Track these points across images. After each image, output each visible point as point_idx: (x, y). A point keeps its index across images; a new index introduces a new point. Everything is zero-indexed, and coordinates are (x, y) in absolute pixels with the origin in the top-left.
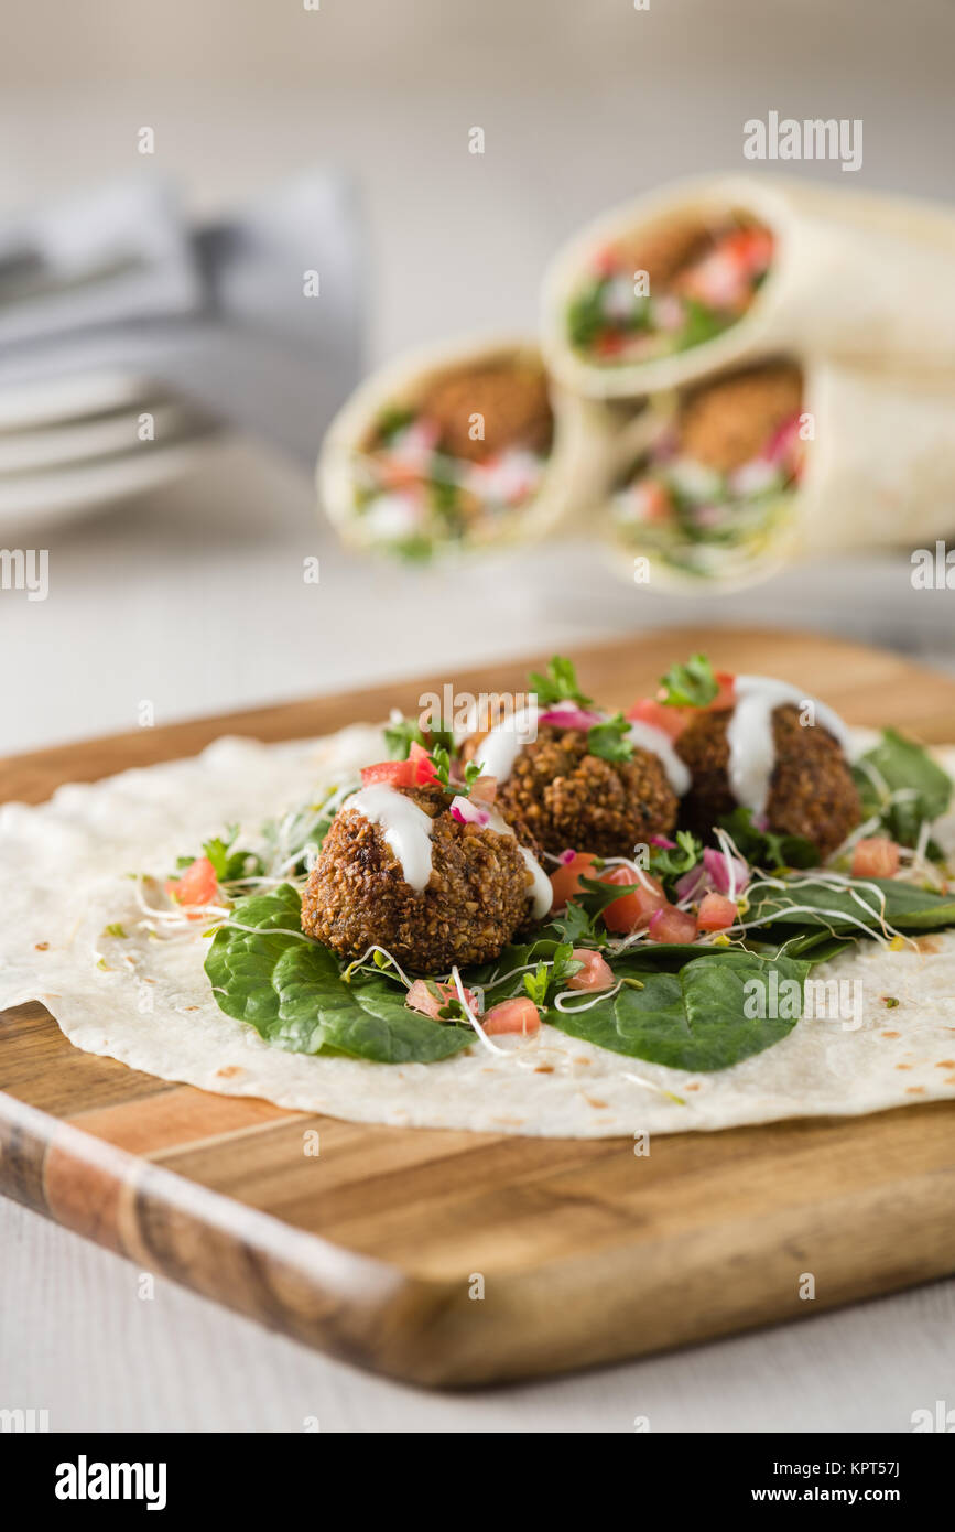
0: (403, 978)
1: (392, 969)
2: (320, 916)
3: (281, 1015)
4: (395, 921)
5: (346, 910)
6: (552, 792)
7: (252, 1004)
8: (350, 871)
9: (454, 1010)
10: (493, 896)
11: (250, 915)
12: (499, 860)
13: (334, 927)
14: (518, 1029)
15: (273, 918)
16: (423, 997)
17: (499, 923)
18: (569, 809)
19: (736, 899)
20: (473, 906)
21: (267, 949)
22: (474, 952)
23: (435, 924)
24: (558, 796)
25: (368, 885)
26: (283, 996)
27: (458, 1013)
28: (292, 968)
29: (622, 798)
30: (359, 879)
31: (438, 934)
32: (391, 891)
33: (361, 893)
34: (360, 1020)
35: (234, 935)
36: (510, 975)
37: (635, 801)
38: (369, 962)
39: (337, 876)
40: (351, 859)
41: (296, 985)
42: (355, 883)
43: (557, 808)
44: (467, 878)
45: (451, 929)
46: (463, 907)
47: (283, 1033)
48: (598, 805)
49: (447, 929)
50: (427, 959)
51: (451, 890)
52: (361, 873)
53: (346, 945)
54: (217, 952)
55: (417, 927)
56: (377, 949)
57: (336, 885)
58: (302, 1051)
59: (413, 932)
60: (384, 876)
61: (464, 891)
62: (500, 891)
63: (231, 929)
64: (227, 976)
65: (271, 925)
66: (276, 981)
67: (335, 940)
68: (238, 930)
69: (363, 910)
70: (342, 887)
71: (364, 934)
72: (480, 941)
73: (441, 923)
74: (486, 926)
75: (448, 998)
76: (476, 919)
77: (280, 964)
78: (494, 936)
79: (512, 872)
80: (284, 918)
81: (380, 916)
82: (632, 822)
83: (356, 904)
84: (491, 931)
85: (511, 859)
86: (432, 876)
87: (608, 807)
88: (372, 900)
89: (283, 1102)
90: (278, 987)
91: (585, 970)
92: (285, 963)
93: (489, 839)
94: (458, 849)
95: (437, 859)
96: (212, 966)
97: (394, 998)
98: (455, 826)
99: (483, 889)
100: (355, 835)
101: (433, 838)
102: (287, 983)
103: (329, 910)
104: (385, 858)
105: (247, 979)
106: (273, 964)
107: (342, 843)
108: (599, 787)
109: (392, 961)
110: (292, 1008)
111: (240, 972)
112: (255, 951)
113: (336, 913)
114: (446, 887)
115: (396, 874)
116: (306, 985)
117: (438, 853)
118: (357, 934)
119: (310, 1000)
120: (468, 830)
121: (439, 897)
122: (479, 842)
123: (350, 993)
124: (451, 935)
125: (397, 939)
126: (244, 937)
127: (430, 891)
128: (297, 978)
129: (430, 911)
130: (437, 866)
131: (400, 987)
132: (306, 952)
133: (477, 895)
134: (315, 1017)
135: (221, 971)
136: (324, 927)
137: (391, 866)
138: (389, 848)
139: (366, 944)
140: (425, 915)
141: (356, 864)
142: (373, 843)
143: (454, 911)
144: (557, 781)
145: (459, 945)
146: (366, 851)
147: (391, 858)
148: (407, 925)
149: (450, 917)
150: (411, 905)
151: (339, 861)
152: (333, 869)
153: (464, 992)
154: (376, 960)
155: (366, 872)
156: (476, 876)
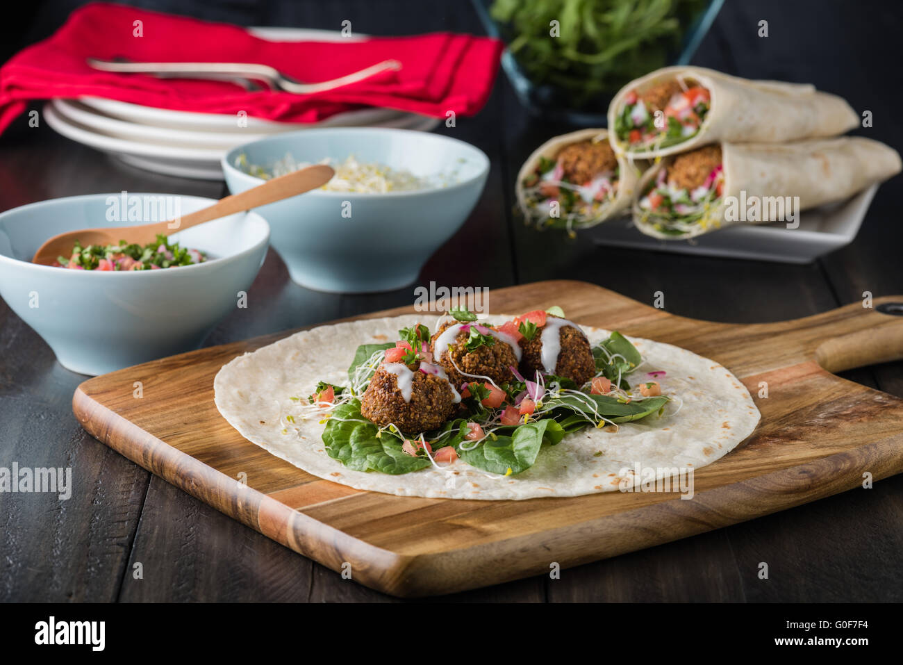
0: (402, 437)
1: (397, 433)
2: (368, 409)
3: (353, 456)
4: (397, 413)
5: (378, 407)
6: (465, 359)
7: (342, 452)
8: (380, 392)
9: (421, 452)
10: (438, 403)
11: (341, 413)
12: (441, 388)
13: (373, 414)
14: (448, 460)
15: (350, 414)
16: (409, 447)
17: (441, 414)
18: (472, 365)
19: (537, 402)
20: (429, 407)
21: (347, 428)
22: (429, 425)
23: (413, 414)
24: (467, 360)
25: (387, 398)
26: (354, 448)
27: (424, 453)
28: (358, 436)
29: (494, 361)
30: (383, 395)
31: (414, 418)
32: (395, 400)
33: (384, 401)
34: (384, 458)
35: (334, 423)
36: (442, 435)
37: (500, 363)
38: (388, 429)
39: (375, 394)
40: (380, 387)
41: (358, 443)
42: (382, 397)
43: (467, 365)
44: (427, 396)
45: (420, 416)
46: (425, 407)
47: (353, 463)
48: (484, 364)
49: (418, 416)
50: (410, 428)
51: (420, 401)
52: (385, 393)
53: (378, 422)
54: (328, 430)
55: (406, 415)
56: (392, 425)
57: (374, 397)
58: (360, 470)
59: (404, 417)
60: (393, 394)
61: (426, 401)
62: (440, 401)
63: (333, 420)
64: (331, 443)
65: (349, 417)
66: (351, 441)
67: (374, 419)
68: (337, 421)
69: (385, 408)
70: (377, 398)
71: (385, 417)
72: (432, 421)
73: (415, 414)
74: (435, 415)
75: (419, 447)
76: (430, 412)
77: (353, 434)
78: (437, 419)
79: (446, 394)
80: (354, 414)
81: (391, 410)
82: (498, 371)
83: (382, 405)
84: (436, 417)
85: (446, 388)
86: (413, 395)
87: (488, 365)
88: (388, 404)
89: (355, 487)
90: (352, 445)
91: (472, 432)
92: (355, 433)
93: (437, 380)
94: (424, 384)
95: (415, 388)
96: (325, 437)
97: (398, 447)
98: (423, 375)
99: (433, 400)
100: (383, 377)
101: (414, 380)
102: (355, 443)
103: (372, 407)
104: (394, 387)
105: (339, 442)
106: (350, 434)
107: (378, 380)
108: (484, 357)
109: (397, 430)
110: (357, 454)
111: (337, 439)
112: (343, 429)
113: (374, 409)
114: (417, 399)
115: (398, 393)
116: (363, 443)
117: (415, 386)
118: (382, 417)
119: (364, 449)
120: (429, 377)
121: (415, 404)
122: (432, 382)
123: (381, 445)
124: (420, 419)
125: (398, 420)
126: (338, 423)
127: (412, 401)
128: (359, 440)
129: (411, 409)
130: (415, 391)
131: (400, 442)
132: (363, 428)
133: (431, 403)
134: (365, 457)
135: (329, 439)
136: (370, 414)
137: (397, 390)
138: (396, 384)
139: (386, 422)
140: (410, 411)
141: (383, 389)
142: (390, 381)
143: (421, 409)
144: (467, 354)
145: (423, 423)
146: (387, 384)
147: (396, 387)
148: (402, 414)
149: (420, 411)
150: (404, 406)
151: (376, 388)
152: (374, 391)
153: (426, 444)
154: (391, 429)
155: (387, 393)
156: (431, 395)
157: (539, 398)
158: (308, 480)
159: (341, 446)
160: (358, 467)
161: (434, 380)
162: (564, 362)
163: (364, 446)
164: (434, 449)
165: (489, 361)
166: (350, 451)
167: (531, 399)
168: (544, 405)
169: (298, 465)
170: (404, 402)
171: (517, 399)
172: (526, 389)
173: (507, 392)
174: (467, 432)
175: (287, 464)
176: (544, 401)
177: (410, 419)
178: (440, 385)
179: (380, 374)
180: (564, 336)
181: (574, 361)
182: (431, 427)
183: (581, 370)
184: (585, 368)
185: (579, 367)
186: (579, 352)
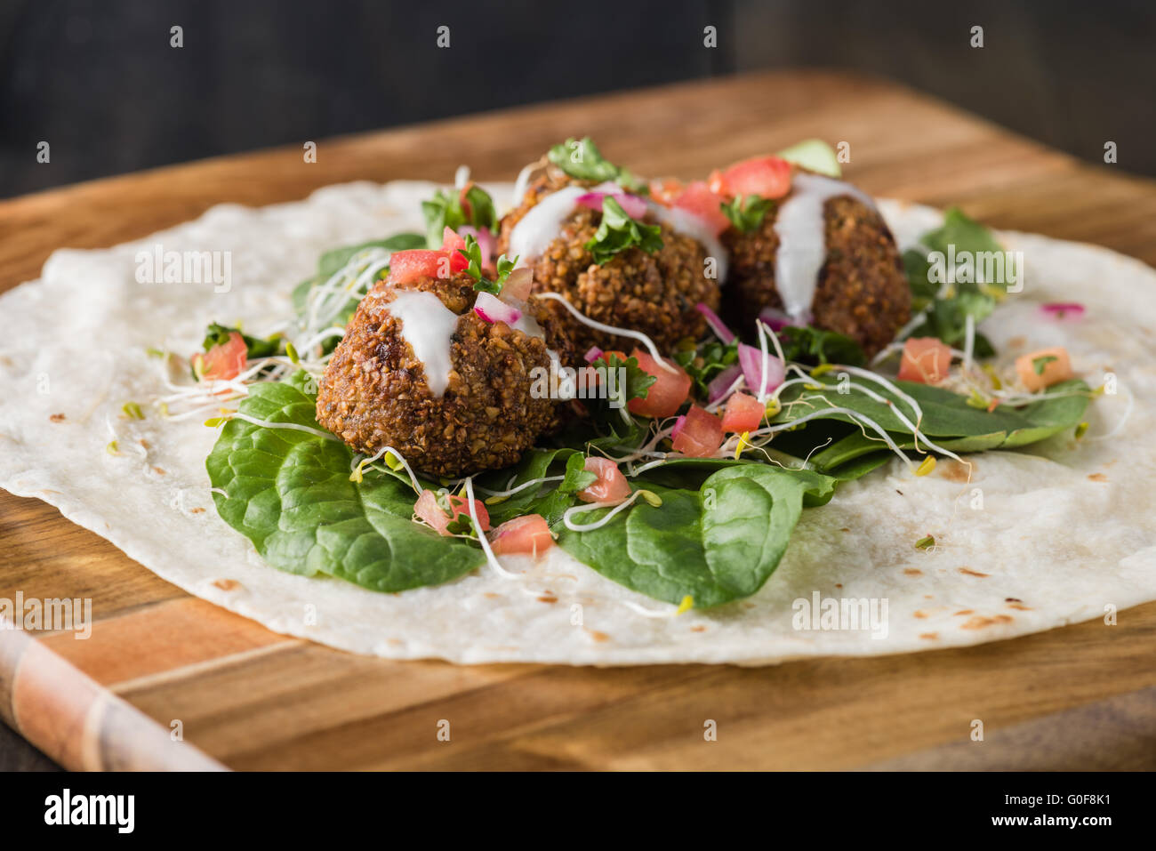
0: (414, 483)
1: (404, 472)
2: (334, 409)
3: (283, 524)
4: (411, 419)
5: (360, 406)
6: (586, 280)
7: (254, 510)
8: (367, 367)
9: (462, 527)
10: (515, 401)
11: (262, 405)
13: (348, 422)
14: (528, 551)
15: (286, 410)
16: (433, 508)
17: (521, 429)
18: (602, 298)
19: (767, 399)
20: (493, 411)
21: (274, 446)
22: (492, 458)
23: (450, 427)
24: (591, 284)
25: (384, 383)
26: (287, 501)
27: (469, 530)
28: (299, 468)
29: (660, 286)
30: (376, 375)
31: (454, 439)
32: (407, 390)
33: (376, 390)
35: (242, 429)
37: (673, 292)
38: (381, 461)
39: (355, 370)
40: (369, 354)
41: (301, 490)
42: (371, 379)
43: (591, 297)
44: (489, 382)
45: (469, 434)
46: (484, 412)
47: (280, 546)
48: (633, 295)
49: (464, 433)
50: (442, 463)
51: (471, 394)
52: (379, 369)
53: (358, 442)
54: (223, 447)
55: (432, 430)
56: (389, 451)
57: (352, 379)
58: (299, 572)
59: (428, 434)
60: (402, 375)
62: (522, 394)
63: (239, 421)
64: (228, 481)
65: (281, 418)
66: (282, 482)
67: (348, 435)
68: (249, 424)
69: (377, 408)
70: (359, 382)
71: (378, 432)
72: (500, 447)
73: (458, 428)
74: (506, 432)
75: (458, 513)
76: (496, 425)
77: (287, 463)
78: (513, 441)
80: (295, 410)
81: (394, 416)
82: (668, 314)
83: (371, 400)
84: (511, 437)
85: (536, 361)
86: (452, 378)
87: (644, 297)
88: (387, 398)
90: (281, 492)
91: (599, 482)
92: (292, 462)
93: (516, 341)
94: (482, 352)
95: (459, 360)
96: (214, 464)
97: (401, 506)
98: (481, 325)
99: (505, 394)
100: (376, 327)
101: (457, 338)
102: (291, 487)
103: (344, 405)
104: (405, 356)
105: (250, 480)
106: (280, 462)
107: (363, 336)
108: (635, 277)
109: (404, 464)
110: (293, 518)
111: (243, 472)
112: (262, 447)
113: (351, 409)
114: (464, 390)
115: (415, 373)
116: (311, 490)
117: (461, 355)
118: (369, 432)
119: (313, 508)
120: (496, 331)
121: (458, 401)
122: (504, 345)
123: (357, 497)
124: (469, 440)
125: (411, 441)
126: (252, 431)
127: (449, 395)
128: (303, 481)
129: (447, 415)
130: (458, 368)
131: (409, 495)
132: (316, 449)
133: (498, 401)
134: (313, 535)
135: (226, 471)
136: (338, 420)
137: (411, 365)
138: (410, 347)
139: (379, 443)
140: (442, 419)
141: (374, 359)
142: (394, 339)
143: (473, 416)
144: (592, 268)
145: (475, 451)
146: (386, 347)
147: (410, 355)
148: (422, 427)
149: (468, 421)
150: (428, 407)
151: (357, 354)
152: (352, 362)
153: (476, 505)
154: (388, 461)
155: (385, 369)
156: (500, 380)
157: (771, 389)
158: (154, 594)
159: (252, 492)
160: (295, 563)
161: (510, 341)
162: (835, 287)
163: (313, 500)
164: (495, 518)
165: (648, 287)
166: (277, 508)
167: (748, 391)
168: (784, 409)
169: (132, 553)
170: (429, 396)
171: (713, 387)
172: (737, 361)
173: (691, 371)
174: (584, 482)
175: (104, 546)
176: (784, 396)
177: (440, 440)
178: (524, 355)
179: (368, 317)
180: (834, 223)
181: (859, 286)
182: (496, 462)
183: (877, 308)
184: (886, 304)
185: (871, 300)
186: (871, 263)
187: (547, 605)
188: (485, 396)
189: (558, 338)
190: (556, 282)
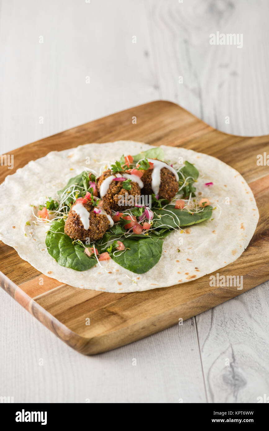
0: (84, 246)
1: (82, 244)
3: (60, 255)
4: (82, 236)
5: (73, 232)
7: (55, 252)
8: (73, 225)
9: (93, 255)
10: (102, 228)
11: (54, 228)
12: (103, 221)
13: (70, 234)
14: (105, 260)
15: (59, 229)
16: (88, 250)
19: (151, 222)
20: (97, 231)
21: (58, 237)
22: (98, 238)
23: (90, 235)
25: (77, 229)
26: (61, 250)
32: (81, 230)
35: (51, 233)
36: (105, 244)
40: (74, 223)
41: (63, 247)
42: (74, 228)
44: (96, 226)
47: (60, 260)
49: (92, 236)
52: (76, 226)
53: (73, 238)
54: (48, 237)
57: (71, 227)
60: (80, 227)
64: (50, 246)
65: (59, 231)
66: (59, 246)
67: (71, 237)
69: (76, 233)
70: (72, 228)
73: (91, 235)
75: (92, 252)
76: (98, 233)
79: (105, 223)
80: (61, 229)
81: (79, 234)
83: (75, 231)
84: (101, 234)
85: (105, 219)
86: (90, 227)
88: (78, 231)
90: (60, 247)
91: (119, 246)
92: (61, 241)
94: (95, 221)
95: (91, 223)
96: (47, 242)
97: (82, 250)
98: (94, 214)
99: (99, 228)
100: (74, 217)
101: (90, 218)
103: (69, 232)
105: (54, 245)
106: (59, 241)
107: (72, 219)
109: (81, 242)
110: (62, 254)
111: (52, 244)
112: (55, 238)
113: (71, 232)
114: (92, 229)
115: (82, 227)
116: (65, 248)
118: (75, 237)
119: (66, 252)
120: (97, 215)
121: (91, 231)
123: (74, 247)
125: (83, 238)
126: (53, 234)
127: (89, 230)
128: (63, 245)
130: (90, 225)
131: (83, 248)
132: (65, 238)
133: (98, 229)
134: (66, 258)
135: (49, 244)
136: (68, 234)
137: (81, 225)
138: (81, 221)
139: (76, 239)
140: (88, 234)
141: (75, 224)
142: (78, 220)
143: (94, 233)
144: (116, 195)
145: (95, 238)
146: (77, 222)
147: (81, 223)
148: (84, 236)
149: (93, 233)
150: (85, 233)
151: (71, 223)
152: (70, 224)
153: (96, 250)
154: (78, 241)
155: (77, 226)
156: (98, 225)
157: (151, 219)
158: (38, 273)
159: (54, 248)
161: (100, 217)
163: (66, 250)
166: (59, 251)
169: (32, 265)
170: (85, 230)
174: (117, 246)
178: (103, 219)
179: (73, 214)
180: (163, 174)
181: (168, 187)
182: (99, 239)
183: (172, 191)
184: (174, 190)
185: (170, 190)
186: (170, 182)
187: (110, 274)
188: (96, 229)
189: (109, 212)
190: (109, 198)
